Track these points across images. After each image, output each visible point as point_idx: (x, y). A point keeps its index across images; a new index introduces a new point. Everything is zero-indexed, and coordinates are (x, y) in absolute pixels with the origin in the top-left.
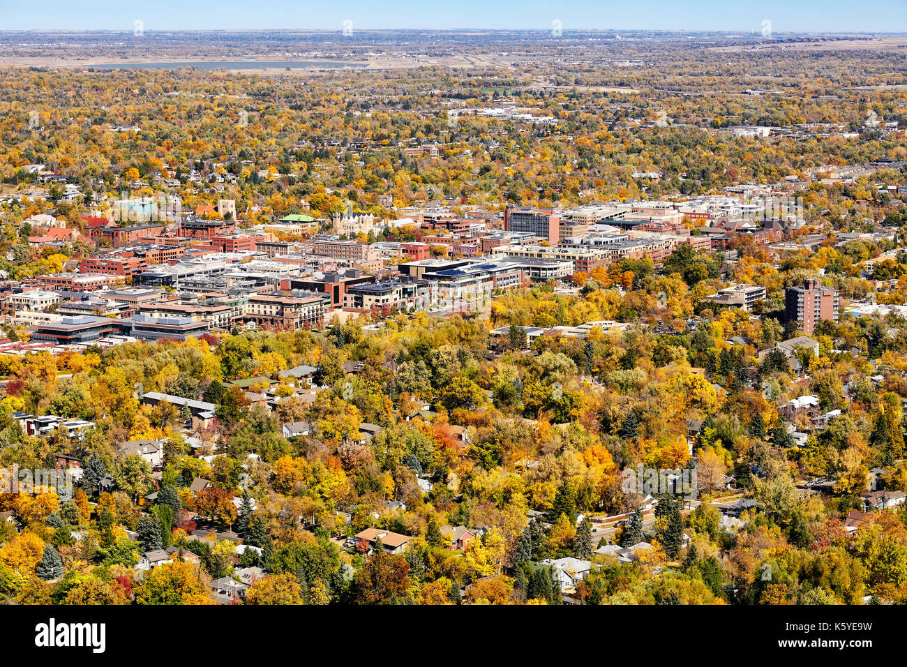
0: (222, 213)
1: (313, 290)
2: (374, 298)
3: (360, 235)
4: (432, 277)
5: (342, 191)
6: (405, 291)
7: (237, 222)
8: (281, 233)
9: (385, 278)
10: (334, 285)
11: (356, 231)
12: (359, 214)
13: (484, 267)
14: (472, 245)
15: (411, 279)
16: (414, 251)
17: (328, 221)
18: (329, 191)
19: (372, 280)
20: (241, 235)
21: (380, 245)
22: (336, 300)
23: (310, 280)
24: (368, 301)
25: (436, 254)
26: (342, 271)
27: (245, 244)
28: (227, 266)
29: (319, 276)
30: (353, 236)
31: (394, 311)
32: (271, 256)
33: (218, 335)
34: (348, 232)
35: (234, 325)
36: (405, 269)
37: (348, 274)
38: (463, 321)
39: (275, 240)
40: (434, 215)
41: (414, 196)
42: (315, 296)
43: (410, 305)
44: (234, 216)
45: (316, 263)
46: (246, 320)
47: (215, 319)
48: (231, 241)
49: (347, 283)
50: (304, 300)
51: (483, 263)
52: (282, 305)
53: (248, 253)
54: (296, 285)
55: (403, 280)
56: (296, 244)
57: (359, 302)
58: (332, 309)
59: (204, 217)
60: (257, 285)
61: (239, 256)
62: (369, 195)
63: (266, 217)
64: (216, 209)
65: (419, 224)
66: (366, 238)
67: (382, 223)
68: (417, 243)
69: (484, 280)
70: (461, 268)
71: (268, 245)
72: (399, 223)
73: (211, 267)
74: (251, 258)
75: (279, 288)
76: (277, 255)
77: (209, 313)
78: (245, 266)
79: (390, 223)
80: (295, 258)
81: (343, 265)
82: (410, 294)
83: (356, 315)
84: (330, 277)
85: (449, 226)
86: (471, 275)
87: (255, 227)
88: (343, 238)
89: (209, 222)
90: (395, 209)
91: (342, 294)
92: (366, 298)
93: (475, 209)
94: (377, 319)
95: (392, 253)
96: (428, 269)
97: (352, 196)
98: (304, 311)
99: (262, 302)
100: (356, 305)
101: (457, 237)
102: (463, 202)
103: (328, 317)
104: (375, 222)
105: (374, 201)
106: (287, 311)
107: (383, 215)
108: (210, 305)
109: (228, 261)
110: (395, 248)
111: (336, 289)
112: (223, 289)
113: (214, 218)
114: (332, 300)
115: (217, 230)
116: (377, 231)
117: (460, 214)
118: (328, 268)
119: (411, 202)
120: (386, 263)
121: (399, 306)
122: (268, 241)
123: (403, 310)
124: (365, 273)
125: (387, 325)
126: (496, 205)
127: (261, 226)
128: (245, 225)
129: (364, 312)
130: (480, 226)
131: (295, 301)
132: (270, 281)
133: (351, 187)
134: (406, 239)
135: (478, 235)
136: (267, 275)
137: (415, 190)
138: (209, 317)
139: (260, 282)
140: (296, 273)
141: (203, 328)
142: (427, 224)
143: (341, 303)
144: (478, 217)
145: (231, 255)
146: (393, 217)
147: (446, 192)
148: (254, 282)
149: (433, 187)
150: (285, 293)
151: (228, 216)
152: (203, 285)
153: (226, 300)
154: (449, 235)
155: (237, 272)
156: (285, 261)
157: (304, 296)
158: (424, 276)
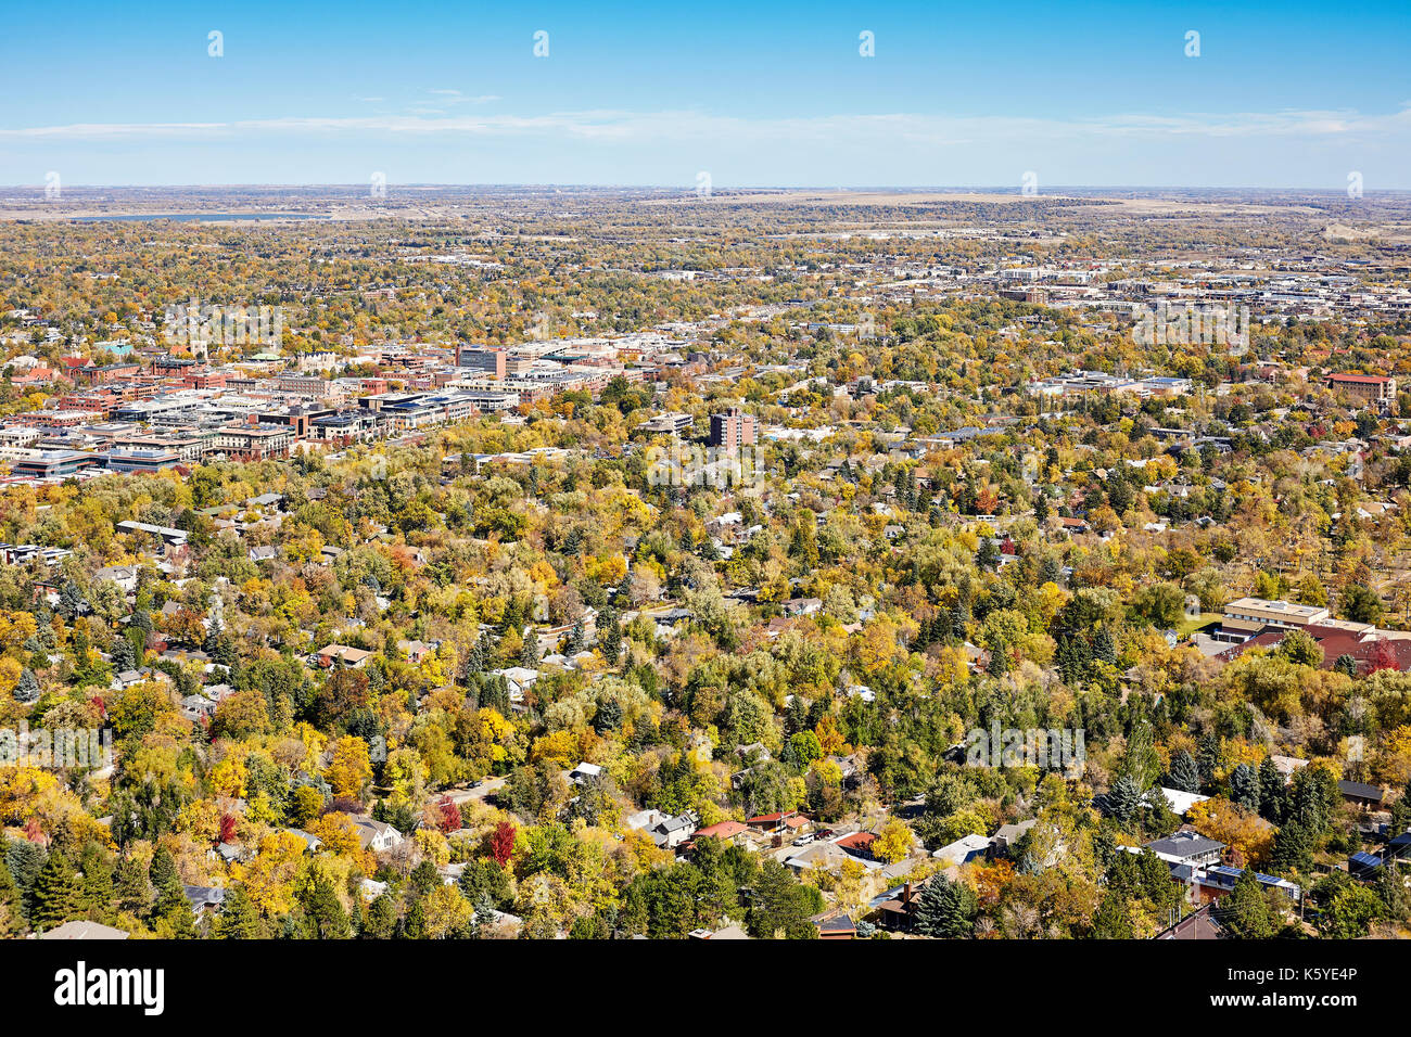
0: (194, 352)
1: (279, 423)
2: (336, 429)
3: (323, 371)
4: (389, 410)
5: (307, 332)
6: (364, 422)
7: (209, 361)
8: (250, 371)
9: (346, 411)
10: (299, 418)
11: (320, 369)
12: (322, 353)
13: (437, 400)
14: (426, 380)
15: (370, 411)
16: (373, 386)
17: (293, 359)
18: (294, 332)
19: (334, 413)
20: (212, 373)
21: (342, 381)
22: (301, 432)
23: (276, 414)
24: (330, 432)
25: (393, 388)
26: (306, 405)
27: (216, 382)
28: (199, 402)
29: (285, 410)
30: (316, 373)
31: (355, 442)
32: (240, 392)
33: (190, 466)
34: (312, 369)
35: (204, 457)
36: (364, 403)
37: (312, 408)
38: (418, 450)
39: (244, 377)
40: (392, 353)
41: (373, 335)
42: (281, 429)
43: (369, 436)
44: (206, 356)
45: (282, 398)
46: (216, 452)
47: (187, 451)
48: (202, 379)
49: (310, 416)
50: (270, 433)
51: (437, 396)
52: (250, 437)
53: (218, 390)
54: (263, 419)
55: (363, 413)
56: (263, 381)
57: (322, 433)
58: (296, 440)
59: (178, 357)
60: (226, 419)
61: (210, 393)
62: (332, 336)
63: (237, 356)
64: (189, 349)
65: (377, 362)
66: (328, 375)
67: (344, 361)
68: (374, 379)
69: (437, 412)
70: (416, 401)
71: (238, 382)
72: (360, 360)
73: (184, 402)
74: (222, 394)
75: (247, 421)
76: (246, 391)
77: (181, 446)
78: (215, 401)
79: (351, 360)
80: (262, 393)
81: (307, 400)
82: (369, 425)
83: (318, 446)
84: (295, 410)
85: (405, 362)
86: (425, 407)
87: (225, 366)
88: (307, 374)
89: (183, 361)
90: (355, 347)
91: (306, 426)
92: (328, 429)
93: (428, 346)
94: (337, 449)
95: (353, 388)
96: (386, 402)
97: (316, 336)
98: (270, 442)
99: (231, 435)
100: (319, 436)
101: (412, 372)
102: (418, 341)
103: (292, 448)
104: (337, 359)
105: (336, 340)
106: (255, 443)
107: (344, 354)
108: (182, 438)
109: (200, 397)
110: (355, 383)
111: (301, 421)
112: (195, 423)
113: (187, 358)
114: (296, 432)
115: (190, 369)
116: (338, 368)
117: (415, 351)
118: (293, 403)
119: (370, 341)
120: (347, 397)
121: (359, 437)
122: (237, 378)
123: (363, 440)
124: (327, 407)
125: (348, 455)
126: (448, 344)
127: (230, 365)
128: (215, 364)
129: (326, 443)
130: (434, 362)
131: (262, 433)
132: (239, 416)
133: (315, 328)
134: (366, 375)
135: (431, 370)
136: (236, 409)
137: (373, 330)
138: (181, 450)
139: (229, 416)
140: (263, 408)
141: (176, 460)
142: (385, 361)
143: (305, 434)
144: (431, 355)
145: (202, 392)
146: (354, 355)
147: (402, 331)
148: (224, 416)
149: (390, 327)
150: (252, 426)
151: (200, 355)
152: (176, 419)
153: (197, 433)
154: (405, 371)
155: (208, 408)
156: (252, 397)
157: (270, 428)
158: (382, 409)
